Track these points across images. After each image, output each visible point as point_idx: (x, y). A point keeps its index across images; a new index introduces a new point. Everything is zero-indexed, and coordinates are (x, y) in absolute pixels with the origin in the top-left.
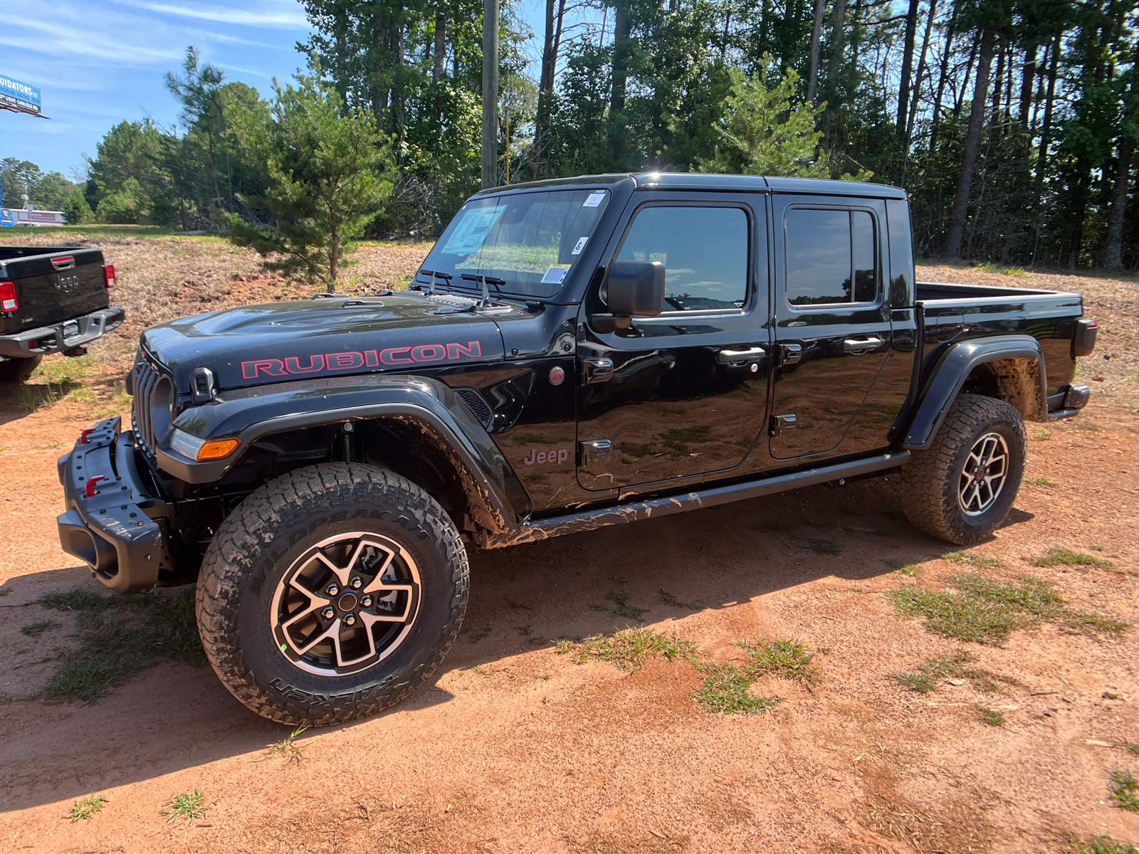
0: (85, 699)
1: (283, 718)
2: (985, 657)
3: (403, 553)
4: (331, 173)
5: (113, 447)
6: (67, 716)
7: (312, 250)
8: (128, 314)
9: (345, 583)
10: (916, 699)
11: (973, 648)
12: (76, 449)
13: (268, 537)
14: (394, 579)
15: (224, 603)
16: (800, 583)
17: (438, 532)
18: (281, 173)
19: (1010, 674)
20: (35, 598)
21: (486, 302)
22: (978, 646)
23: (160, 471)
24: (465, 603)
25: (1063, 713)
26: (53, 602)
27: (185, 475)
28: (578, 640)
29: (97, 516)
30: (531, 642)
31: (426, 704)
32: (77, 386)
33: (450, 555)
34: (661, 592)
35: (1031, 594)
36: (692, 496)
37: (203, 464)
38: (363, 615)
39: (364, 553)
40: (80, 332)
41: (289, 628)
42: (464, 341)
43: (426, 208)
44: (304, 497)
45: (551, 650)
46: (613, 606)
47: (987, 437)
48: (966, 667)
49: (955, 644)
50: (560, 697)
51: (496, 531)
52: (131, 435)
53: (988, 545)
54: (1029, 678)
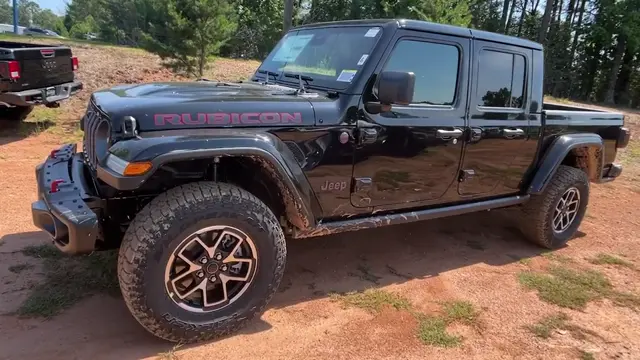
0: (45, 316)
1: (169, 337)
2: (576, 318)
3: (248, 240)
4: (204, 15)
5: (70, 162)
6: (34, 327)
7: (190, 58)
8: (85, 87)
9: (212, 256)
10: (542, 342)
11: (567, 311)
12: (47, 161)
13: (166, 227)
14: (241, 254)
15: (136, 266)
16: (465, 265)
17: (270, 229)
18: (176, 13)
19: (591, 329)
20: (19, 249)
21: (302, 91)
22: (570, 311)
23: (98, 179)
24: (283, 271)
25: (626, 355)
26: (30, 252)
27: (116, 185)
28: (343, 294)
29: (57, 206)
30: (315, 293)
31: (256, 331)
32: (53, 124)
33: (276, 243)
34: (387, 266)
35: (594, 280)
36: (413, 214)
37: (127, 178)
38: (221, 276)
39: (224, 238)
40: (56, 94)
41: (176, 283)
42: (292, 112)
43: (251, 42)
44: (191, 202)
45: (328, 299)
46: (360, 273)
47: (571, 190)
48: (566, 323)
49: (557, 308)
50: (334, 330)
51: (303, 229)
52: (82, 154)
53: (564, 249)
54: (603, 332)
